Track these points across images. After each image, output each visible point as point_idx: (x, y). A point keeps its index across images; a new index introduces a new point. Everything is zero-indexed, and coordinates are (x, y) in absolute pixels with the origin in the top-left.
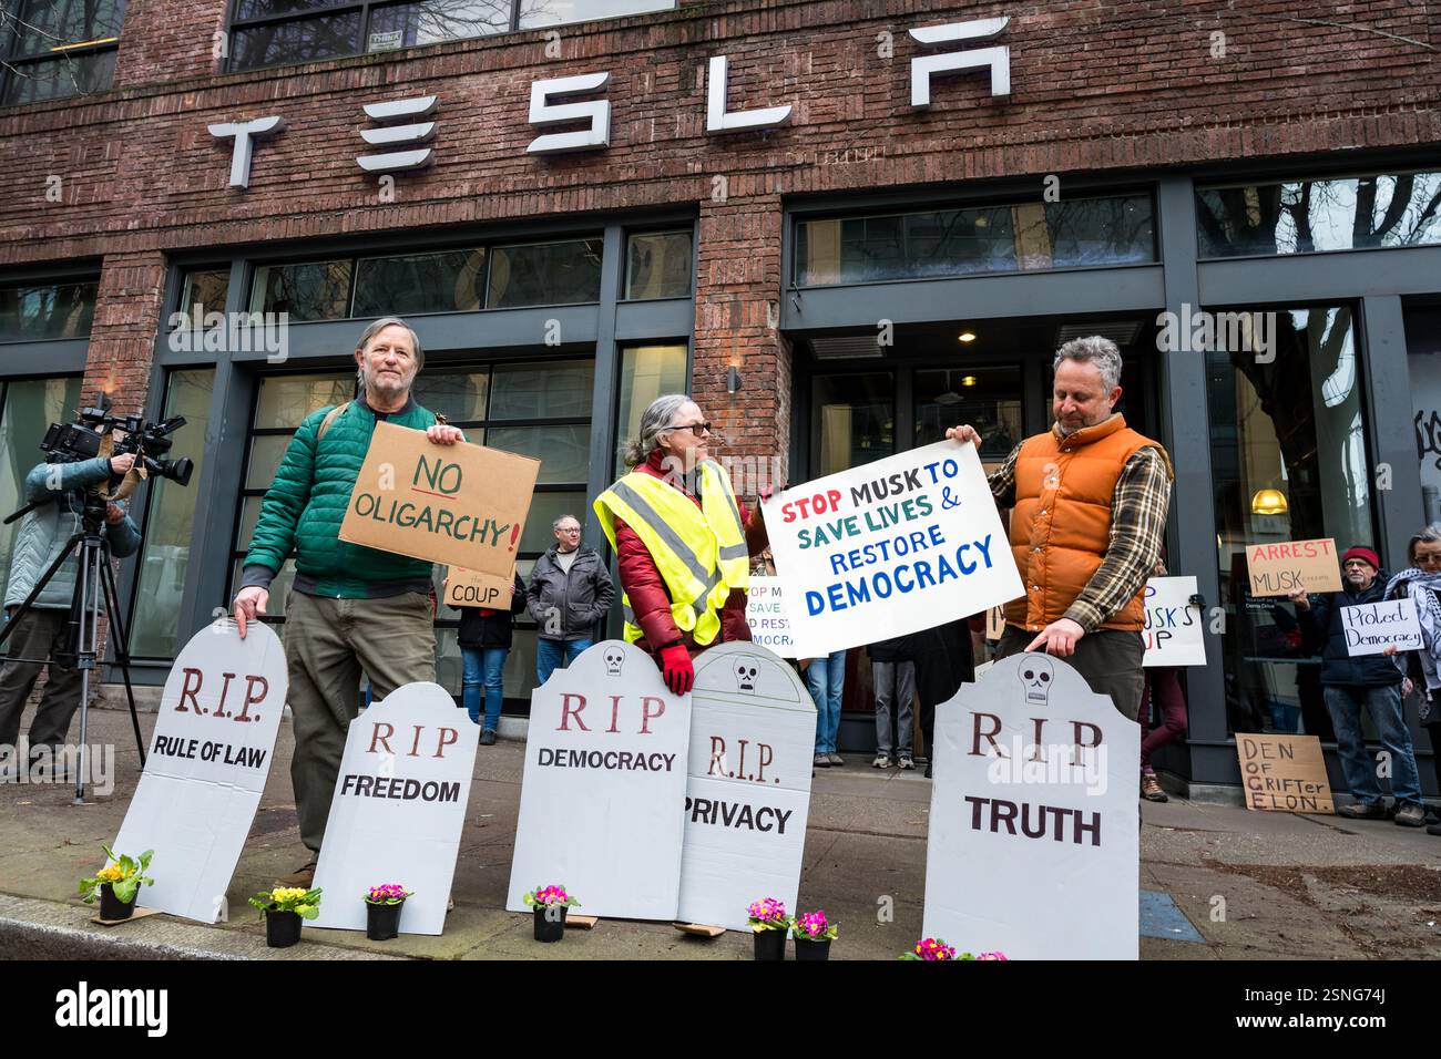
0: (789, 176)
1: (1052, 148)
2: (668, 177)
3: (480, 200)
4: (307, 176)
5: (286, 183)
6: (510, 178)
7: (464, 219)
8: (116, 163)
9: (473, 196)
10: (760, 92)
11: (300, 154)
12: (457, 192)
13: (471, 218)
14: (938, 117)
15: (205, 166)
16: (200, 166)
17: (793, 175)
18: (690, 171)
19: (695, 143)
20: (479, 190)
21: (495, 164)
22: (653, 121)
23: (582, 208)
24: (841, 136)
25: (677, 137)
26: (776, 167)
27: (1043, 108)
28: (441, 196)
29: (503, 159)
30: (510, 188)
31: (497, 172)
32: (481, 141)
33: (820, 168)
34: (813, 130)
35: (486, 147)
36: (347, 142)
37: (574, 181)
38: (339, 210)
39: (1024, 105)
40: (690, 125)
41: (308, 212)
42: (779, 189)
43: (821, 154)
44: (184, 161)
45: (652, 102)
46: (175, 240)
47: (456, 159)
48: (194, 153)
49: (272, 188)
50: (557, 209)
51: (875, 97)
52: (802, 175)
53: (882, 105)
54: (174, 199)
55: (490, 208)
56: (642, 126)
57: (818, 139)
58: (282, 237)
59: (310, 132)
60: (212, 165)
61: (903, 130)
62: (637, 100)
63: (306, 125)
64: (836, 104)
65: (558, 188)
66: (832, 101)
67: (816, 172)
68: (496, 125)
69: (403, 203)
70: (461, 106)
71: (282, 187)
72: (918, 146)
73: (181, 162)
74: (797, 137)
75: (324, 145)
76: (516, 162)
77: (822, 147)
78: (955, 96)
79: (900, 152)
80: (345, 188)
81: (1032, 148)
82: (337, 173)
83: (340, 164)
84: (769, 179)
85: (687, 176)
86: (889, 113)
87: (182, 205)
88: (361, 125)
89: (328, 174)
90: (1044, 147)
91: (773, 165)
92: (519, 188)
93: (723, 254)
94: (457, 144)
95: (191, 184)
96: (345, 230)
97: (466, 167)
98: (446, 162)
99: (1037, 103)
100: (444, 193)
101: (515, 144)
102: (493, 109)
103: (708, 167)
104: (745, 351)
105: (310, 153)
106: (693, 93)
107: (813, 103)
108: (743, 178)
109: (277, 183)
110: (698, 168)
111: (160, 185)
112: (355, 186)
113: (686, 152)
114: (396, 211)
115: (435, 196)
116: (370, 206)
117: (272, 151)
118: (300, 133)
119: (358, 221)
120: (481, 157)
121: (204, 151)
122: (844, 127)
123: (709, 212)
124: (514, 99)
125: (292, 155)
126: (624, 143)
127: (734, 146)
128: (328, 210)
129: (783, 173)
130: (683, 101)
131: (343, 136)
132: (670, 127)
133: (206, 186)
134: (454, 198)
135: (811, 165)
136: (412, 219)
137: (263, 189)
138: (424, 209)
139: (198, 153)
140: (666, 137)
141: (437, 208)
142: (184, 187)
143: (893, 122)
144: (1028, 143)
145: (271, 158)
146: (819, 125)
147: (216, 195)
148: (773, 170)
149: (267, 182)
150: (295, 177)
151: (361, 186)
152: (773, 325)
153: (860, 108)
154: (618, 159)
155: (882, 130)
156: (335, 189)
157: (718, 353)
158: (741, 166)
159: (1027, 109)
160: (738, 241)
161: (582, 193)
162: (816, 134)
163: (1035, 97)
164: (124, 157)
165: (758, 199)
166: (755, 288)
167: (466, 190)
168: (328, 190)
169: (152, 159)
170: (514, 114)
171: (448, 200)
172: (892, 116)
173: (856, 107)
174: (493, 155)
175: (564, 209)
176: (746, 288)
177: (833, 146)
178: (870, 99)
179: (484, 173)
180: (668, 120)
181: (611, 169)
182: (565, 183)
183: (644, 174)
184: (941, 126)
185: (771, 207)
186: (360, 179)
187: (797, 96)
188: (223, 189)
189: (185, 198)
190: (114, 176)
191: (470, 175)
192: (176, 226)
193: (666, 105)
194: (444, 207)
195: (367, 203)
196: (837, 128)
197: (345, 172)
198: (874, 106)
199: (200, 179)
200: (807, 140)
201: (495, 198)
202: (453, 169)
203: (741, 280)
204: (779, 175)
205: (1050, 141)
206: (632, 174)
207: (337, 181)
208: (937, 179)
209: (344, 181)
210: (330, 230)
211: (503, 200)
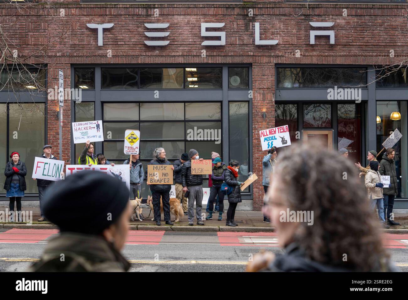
0: (277, 58)
1: (344, 57)
2: (243, 56)
3: (185, 57)
4: (124, 43)
5: (116, 45)
6: (194, 51)
7: (180, 62)
8: (47, 31)
9: (183, 56)
10: (268, 33)
11: (120, 35)
12: (178, 54)
13: (183, 62)
14: (316, 46)
15: (84, 36)
16: (82, 36)
17: (278, 58)
18: (249, 54)
19: (250, 46)
20: (185, 54)
21: (189, 46)
22: (238, 38)
23: (218, 62)
24: (291, 48)
25: (245, 43)
26: (274, 56)
27: (342, 46)
28: (172, 55)
29: (191, 44)
30: (195, 54)
31: (190, 48)
32: (184, 38)
33: (286, 57)
34: (283, 46)
35: (185, 40)
36: (137, 33)
37: (215, 54)
38: (137, 56)
39: (338, 45)
40: (249, 41)
41: (126, 56)
42: (275, 62)
43: (285, 53)
44: (75, 33)
45: (237, 32)
46: (75, 61)
47: (176, 43)
48: (78, 30)
49: (111, 46)
50: (210, 62)
51: (300, 38)
52: (281, 59)
53: (302, 41)
54: (73, 46)
55: (189, 60)
56: (235, 39)
57: (285, 48)
58: (117, 63)
59: (123, 28)
60: (86, 35)
61: (307, 48)
62: (232, 30)
63: (121, 26)
64: (289, 39)
65: (210, 56)
66: (288, 38)
67: (284, 58)
68: (188, 33)
69: (160, 56)
70: (176, 25)
71: (114, 46)
72: (311, 54)
73: (74, 34)
74: (279, 47)
75: (128, 33)
76: (195, 46)
77: (286, 51)
78: (321, 40)
79: (307, 55)
80: (138, 48)
81: (339, 57)
82: (134, 43)
83: (135, 40)
84: (272, 58)
85: (249, 56)
86: (303, 43)
87: (76, 48)
88: (141, 28)
89: (131, 43)
90: (342, 57)
91: (273, 55)
92: (198, 55)
93: (260, 79)
94: (176, 38)
95: (79, 42)
96: (140, 62)
97: (179, 46)
98: (173, 44)
99: (340, 45)
100: (173, 54)
101: (195, 40)
102: (187, 28)
103: (255, 54)
104: (267, 107)
105: (124, 35)
106: (249, 31)
107: (283, 38)
108: (265, 58)
109: (113, 45)
110: (252, 54)
111: (66, 40)
112: (141, 48)
113: (248, 48)
114: (157, 58)
115: (170, 55)
116: (148, 55)
117: (109, 33)
118: (118, 28)
119: (144, 60)
120: (184, 43)
121: (82, 30)
122: (292, 46)
123: (255, 67)
124: (193, 25)
125: (117, 35)
126: (229, 43)
127: (261, 48)
128: (134, 55)
129: (276, 57)
130: (246, 33)
131: (135, 31)
132: (243, 40)
133: (85, 43)
134: (177, 56)
135: (283, 56)
136: (163, 61)
137: (107, 46)
138: (167, 58)
139: (80, 31)
140: (242, 43)
141: (171, 58)
142: (77, 42)
143: (305, 46)
144: (339, 56)
145: (109, 36)
146: (285, 45)
147: (89, 46)
148: (273, 56)
149: (109, 44)
150: (119, 43)
151: (144, 48)
152: (274, 100)
153: (296, 41)
154: (227, 48)
155: (302, 48)
156: (134, 48)
157: (260, 107)
158: (264, 54)
159: (338, 46)
160: (264, 76)
161: (217, 58)
162: (284, 47)
163: (340, 43)
164: (49, 28)
165: (269, 64)
166: (269, 90)
167: (181, 54)
168: (132, 48)
169: (62, 31)
170: (193, 30)
171: (174, 56)
172: (304, 44)
173: (295, 41)
174: (188, 43)
175: (212, 62)
176: (266, 89)
177: (289, 51)
178: (299, 38)
179: (185, 48)
180: (242, 38)
181: (226, 51)
182: (213, 54)
183: (236, 54)
184: (317, 48)
185: (272, 67)
186: (143, 46)
187: (279, 35)
188: (92, 45)
189: (77, 46)
190: (47, 35)
191: (181, 48)
192: (76, 56)
193: (241, 33)
194: (173, 58)
195: (147, 54)
196: (290, 46)
197: (138, 43)
198: (300, 41)
199: (82, 40)
200: (282, 48)
201: (190, 57)
202: (175, 46)
203: (265, 87)
204: (274, 58)
205: (343, 56)
206: (232, 54)
207: (135, 46)
208: (316, 63)
209: (137, 46)
210: (134, 62)
211: (192, 57)
